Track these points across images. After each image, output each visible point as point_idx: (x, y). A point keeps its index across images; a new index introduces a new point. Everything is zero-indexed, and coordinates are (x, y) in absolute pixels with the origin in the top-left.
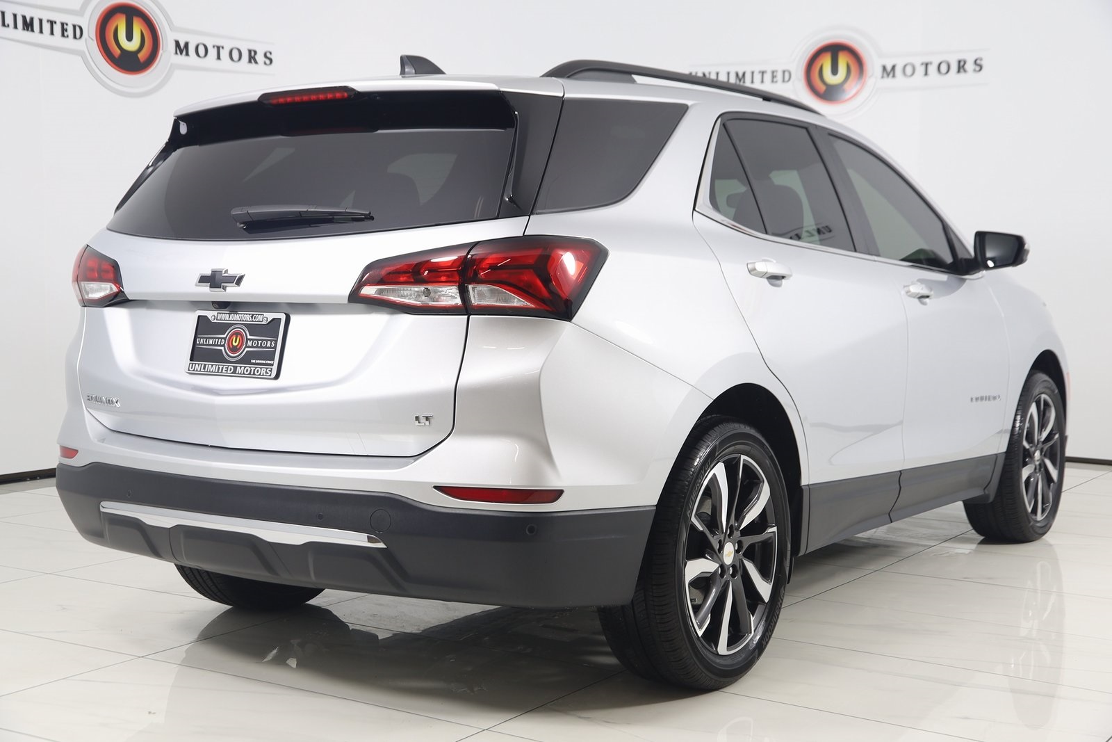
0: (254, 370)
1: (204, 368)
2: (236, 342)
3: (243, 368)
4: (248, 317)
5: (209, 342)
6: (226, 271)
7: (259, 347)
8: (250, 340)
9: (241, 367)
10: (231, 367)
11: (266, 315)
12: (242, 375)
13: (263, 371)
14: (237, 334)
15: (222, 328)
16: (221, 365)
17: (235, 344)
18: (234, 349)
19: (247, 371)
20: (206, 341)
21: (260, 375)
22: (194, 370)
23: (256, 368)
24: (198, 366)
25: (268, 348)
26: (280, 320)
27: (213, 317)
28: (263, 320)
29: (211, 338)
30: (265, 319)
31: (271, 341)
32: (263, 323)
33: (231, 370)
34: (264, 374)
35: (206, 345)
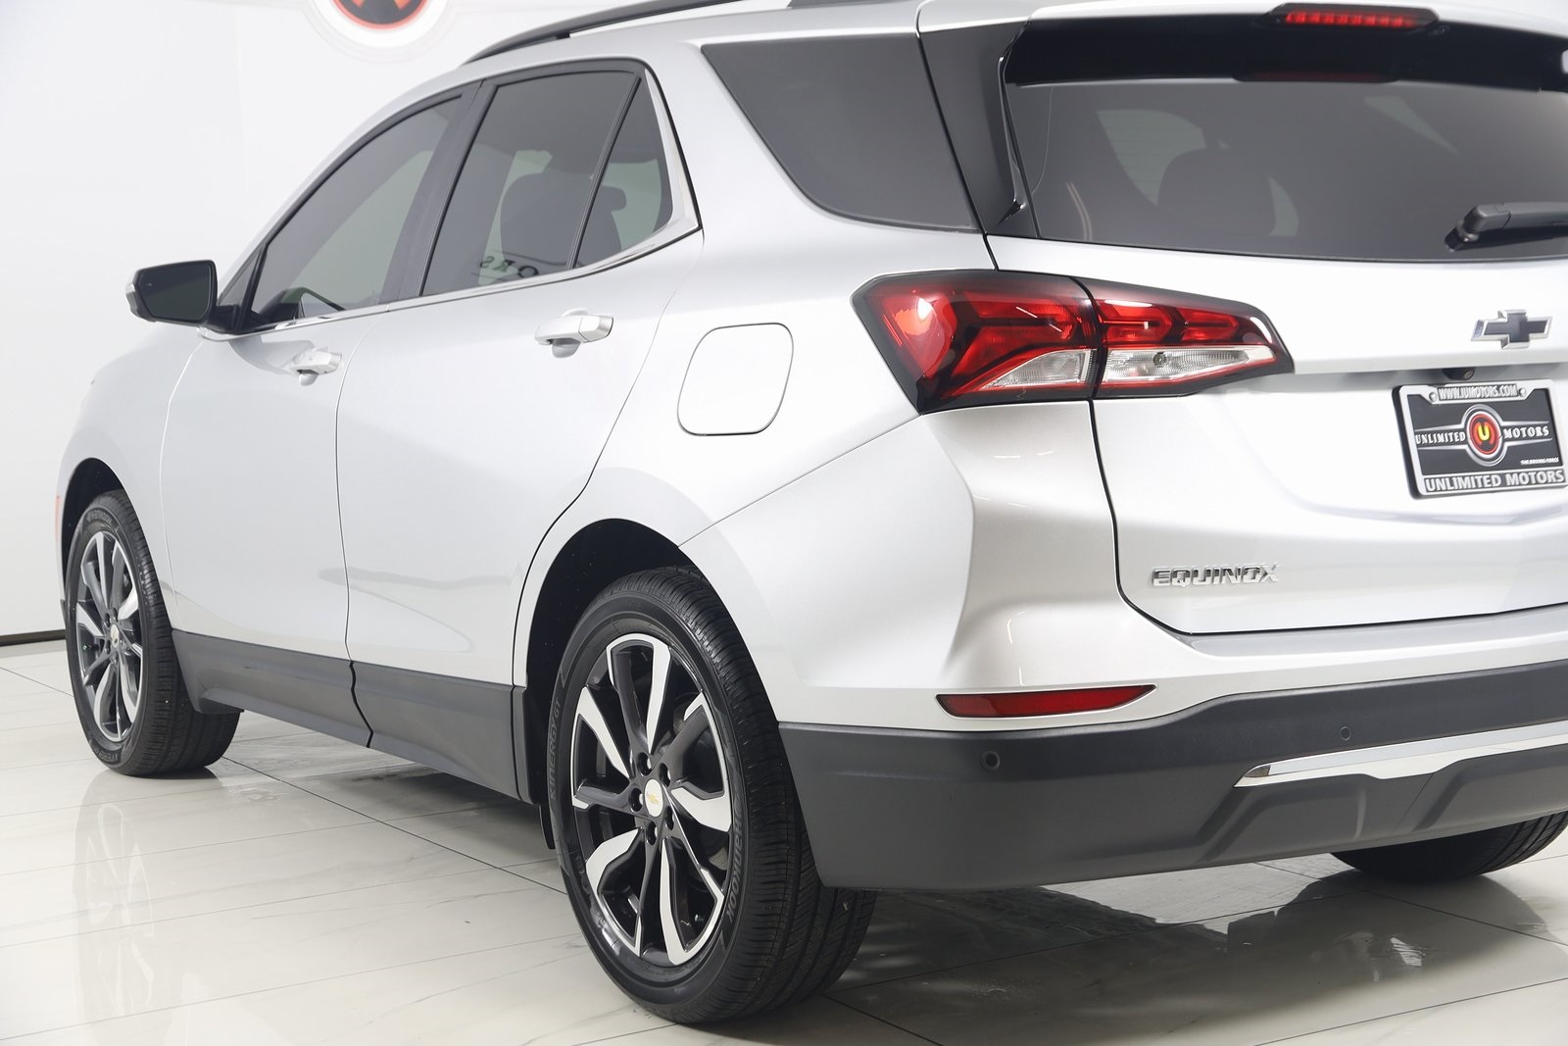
0: (1535, 477)
1: (1452, 484)
2: (1484, 434)
3: (1515, 475)
5: (1438, 438)
7: (1525, 439)
8: (1507, 428)
9: (1511, 474)
10: (1495, 475)
11: (1520, 384)
12: (1518, 488)
13: (1551, 476)
14: (1482, 420)
15: (1453, 413)
16: (1478, 475)
17: (1485, 438)
18: (1487, 447)
19: (1524, 479)
20: (1432, 439)
21: (1547, 482)
22: (1436, 490)
23: (1537, 472)
24: (1441, 481)
25: (1539, 438)
26: (1546, 391)
27: (1433, 396)
28: (1519, 393)
29: (1440, 432)
30: (1522, 392)
31: (1542, 426)
32: (1519, 398)
33: (1497, 481)
34: (1555, 480)
35: (1433, 445)
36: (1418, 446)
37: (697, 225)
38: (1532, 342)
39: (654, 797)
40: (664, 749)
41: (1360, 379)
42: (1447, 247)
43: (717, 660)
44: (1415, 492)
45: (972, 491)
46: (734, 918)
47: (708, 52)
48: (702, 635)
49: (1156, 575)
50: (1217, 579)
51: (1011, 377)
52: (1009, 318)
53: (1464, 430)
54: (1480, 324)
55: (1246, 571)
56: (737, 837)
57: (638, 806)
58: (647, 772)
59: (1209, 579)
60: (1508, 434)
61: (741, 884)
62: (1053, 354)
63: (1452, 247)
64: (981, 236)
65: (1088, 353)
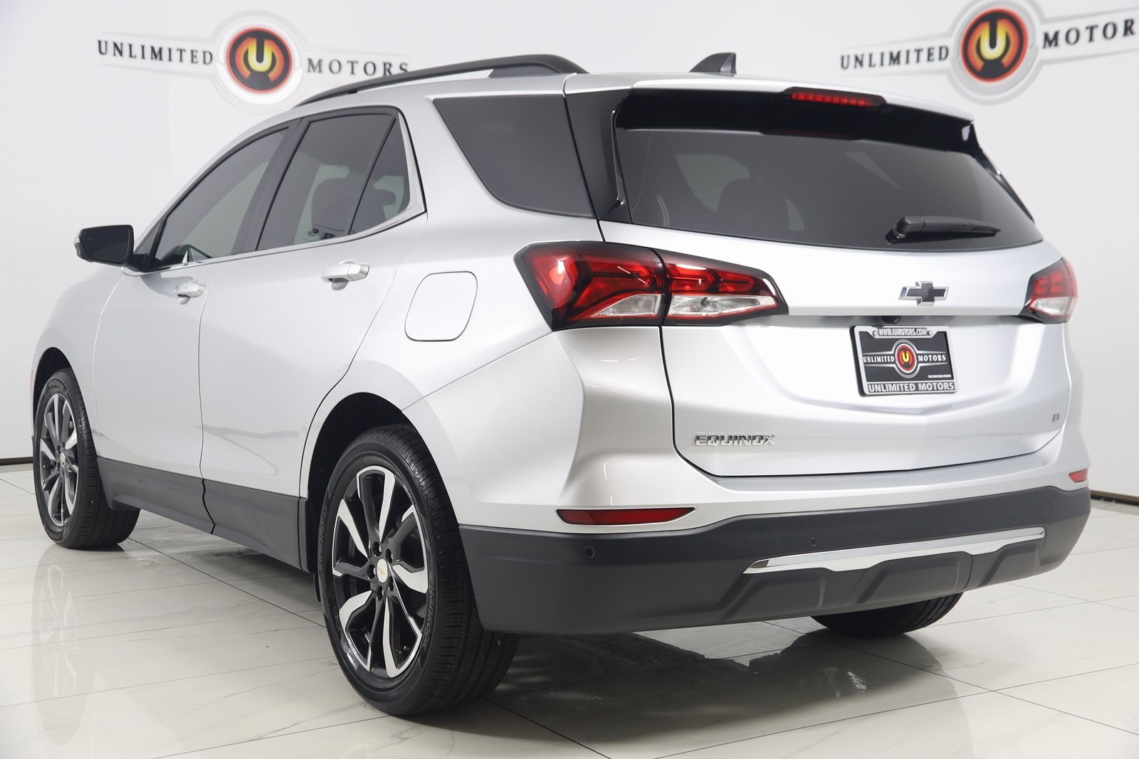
1: (885, 388)
2: (906, 358)
3: (924, 384)
5: (879, 359)
7: (931, 362)
8: (920, 355)
9: (922, 383)
10: (912, 383)
11: (929, 328)
12: (926, 392)
13: (946, 386)
14: (905, 349)
15: (887, 344)
16: (901, 383)
17: (907, 360)
18: (907, 366)
19: (929, 387)
20: (874, 359)
21: (943, 389)
22: (875, 392)
23: (938, 383)
24: (878, 386)
25: (940, 362)
26: (945, 333)
27: (875, 333)
28: (928, 334)
29: (879, 356)
30: (930, 333)
31: (942, 355)
32: (928, 337)
33: (913, 387)
34: (949, 388)
35: (874, 363)
36: (865, 363)
37: (424, 210)
38: (936, 302)
39: (382, 570)
40: (389, 539)
41: (831, 321)
42: (886, 241)
43: (423, 484)
44: (862, 393)
45: (584, 380)
46: (427, 649)
47: (437, 103)
48: (414, 468)
49: (698, 438)
50: (736, 442)
51: (611, 310)
52: (612, 273)
53: (894, 355)
54: (904, 289)
55: (754, 438)
56: (431, 597)
57: (372, 576)
58: (378, 554)
59: (731, 442)
60: (921, 359)
61: (432, 627)
62: (637, 296)
63: (889, 242)
64: (595, 221)
65: (659, 296)
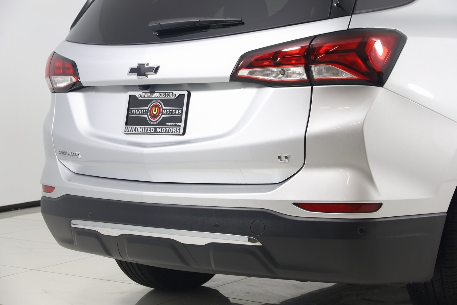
0: (168, 130)
1: (135, 130)
2: (155, 111)
3: (161, 129)
4: (162, 95)
5: (137, 112)
6: (148, 64)
7: (171, 114)
8: (165, 109)
9: (159, 128)
10: (153, 128)
11: (174, 92)
12: (161, 133)
13: (174, 130)
14: (156, 106)
15: (146, 102)
16: (146, 127)
17: (155, 113)
18: (154, 117)
19: (163, 131)
20: (135, 112)
21: (172, 132)
22: (128, 131)
23: (169, 128)
24: (131, 128)
25: (177, 114)
26: (184, 95)
27: (140, 96)
28: (173, 96)
29: (139, 110)
30: (175, 95)
31: (179, 110)
32: (172, 98)
33: (153, 130)
34: (175, 132)
35: (135, 114)
36: (129, 114)
53: (148, 110)
60: (164, 112)
